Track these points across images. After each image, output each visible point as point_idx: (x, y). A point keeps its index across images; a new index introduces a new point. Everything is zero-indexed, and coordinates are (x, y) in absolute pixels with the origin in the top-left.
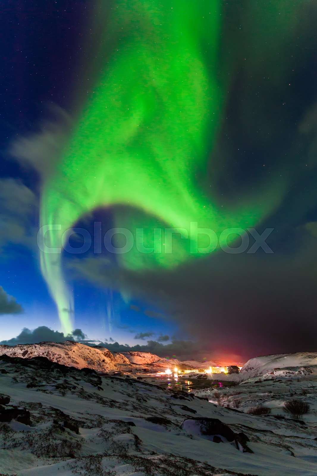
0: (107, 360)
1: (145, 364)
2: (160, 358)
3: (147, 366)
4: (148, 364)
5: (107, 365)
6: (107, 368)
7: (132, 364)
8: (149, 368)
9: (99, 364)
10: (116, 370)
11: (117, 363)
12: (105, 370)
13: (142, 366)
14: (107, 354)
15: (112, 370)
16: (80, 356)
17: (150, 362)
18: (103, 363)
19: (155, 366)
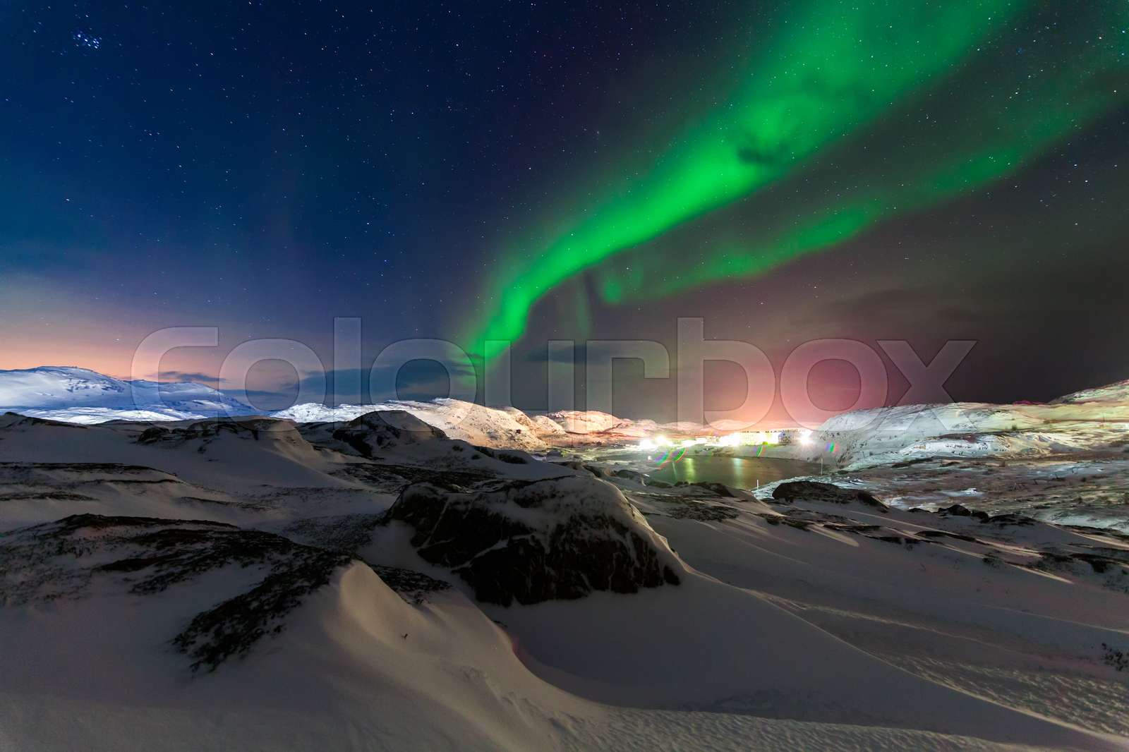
0: (523, 428)
1: (593, 433)
2: (620, 421)
3: (599, 437)
4: (599, 433)
5: (527, 439)
6: (528, 443)
7: (569, 435)
8: (603, 440)
9: (512, 438)
10: (546, 447)
11: (541, 433)
12: (525, 447)
13: (588, 436)
14: (520, 419)
15: (538, 447)
16: (471, 425)
17: (602, 429)
18: (519, 435)
19: (613, 435)
